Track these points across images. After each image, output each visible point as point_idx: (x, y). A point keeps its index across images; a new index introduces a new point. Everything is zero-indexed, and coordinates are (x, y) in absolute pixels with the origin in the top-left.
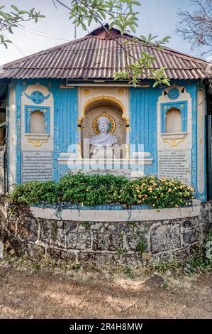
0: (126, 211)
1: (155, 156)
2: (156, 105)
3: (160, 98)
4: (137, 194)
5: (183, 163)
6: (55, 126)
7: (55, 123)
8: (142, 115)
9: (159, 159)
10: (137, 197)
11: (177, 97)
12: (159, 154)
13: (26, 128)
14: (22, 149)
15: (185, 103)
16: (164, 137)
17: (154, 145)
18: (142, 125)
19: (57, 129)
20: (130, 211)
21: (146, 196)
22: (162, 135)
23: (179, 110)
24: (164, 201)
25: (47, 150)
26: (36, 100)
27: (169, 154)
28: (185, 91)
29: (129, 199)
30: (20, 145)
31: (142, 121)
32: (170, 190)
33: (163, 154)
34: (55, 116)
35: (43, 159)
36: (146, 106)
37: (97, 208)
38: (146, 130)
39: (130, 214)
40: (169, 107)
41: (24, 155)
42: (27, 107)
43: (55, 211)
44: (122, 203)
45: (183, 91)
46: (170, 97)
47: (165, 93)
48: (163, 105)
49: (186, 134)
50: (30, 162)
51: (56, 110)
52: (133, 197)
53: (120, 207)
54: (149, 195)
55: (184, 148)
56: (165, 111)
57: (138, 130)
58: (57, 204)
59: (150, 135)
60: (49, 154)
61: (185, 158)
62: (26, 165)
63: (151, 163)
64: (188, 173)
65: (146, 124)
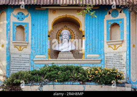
0: (82, 85)
1: (103, 57)
2: (103, 21)
3: (106, 16)
4: (89, 74)
5: (121, 61)
6: (32, 36)
7: (32, 34)
8: (94, 28)
9: (105, 59)
10: (89, 77)
11: (117, 15)
12: (106, 55)
13: (14, 37)
14: (11, 52)
15: (122, 20)
16: (109, 43)
17: (102, 50)
18: (94, 35)
19: (34, 38)
20: (84, 85)
21: (94, 76)
22: (107, 42)
23: (118, 25)
24: (104, 79)
25: (27, 53)
26: (20, 18)
27: (112, 55)
28: (122, 12)
29: (84, 78)
30: (9, 49)
31: (94, 32)
32: (108, 73)
33: (108, 55)
34: (32, 30)
35: (24, 59)
36: (97, 22)
37: (65, 83)
38: (97, 39)
39: (84, 87)
40: (112, 23)
41: (12, 56)
42: (14, 23)
43: (38, 87)
44: (79, 81)
45: (121, 12)
46: (112, 16)
47: (110, 13)
48: (108, 21)
49: (123, 41)
50: (16, 61)
51: (33, 25)
52: (86, 77)
53: (78, 83)
54: (95, 75)
55: (122, 50)
56: (110, 25)
57: (91, 39)
58: (40, 82)
59: (99, 42)
60: (28, 56)
61: (123, 58)
62: (13, 63)
63: (99, 62)
64: (124, 68)
65: (97, 35)
